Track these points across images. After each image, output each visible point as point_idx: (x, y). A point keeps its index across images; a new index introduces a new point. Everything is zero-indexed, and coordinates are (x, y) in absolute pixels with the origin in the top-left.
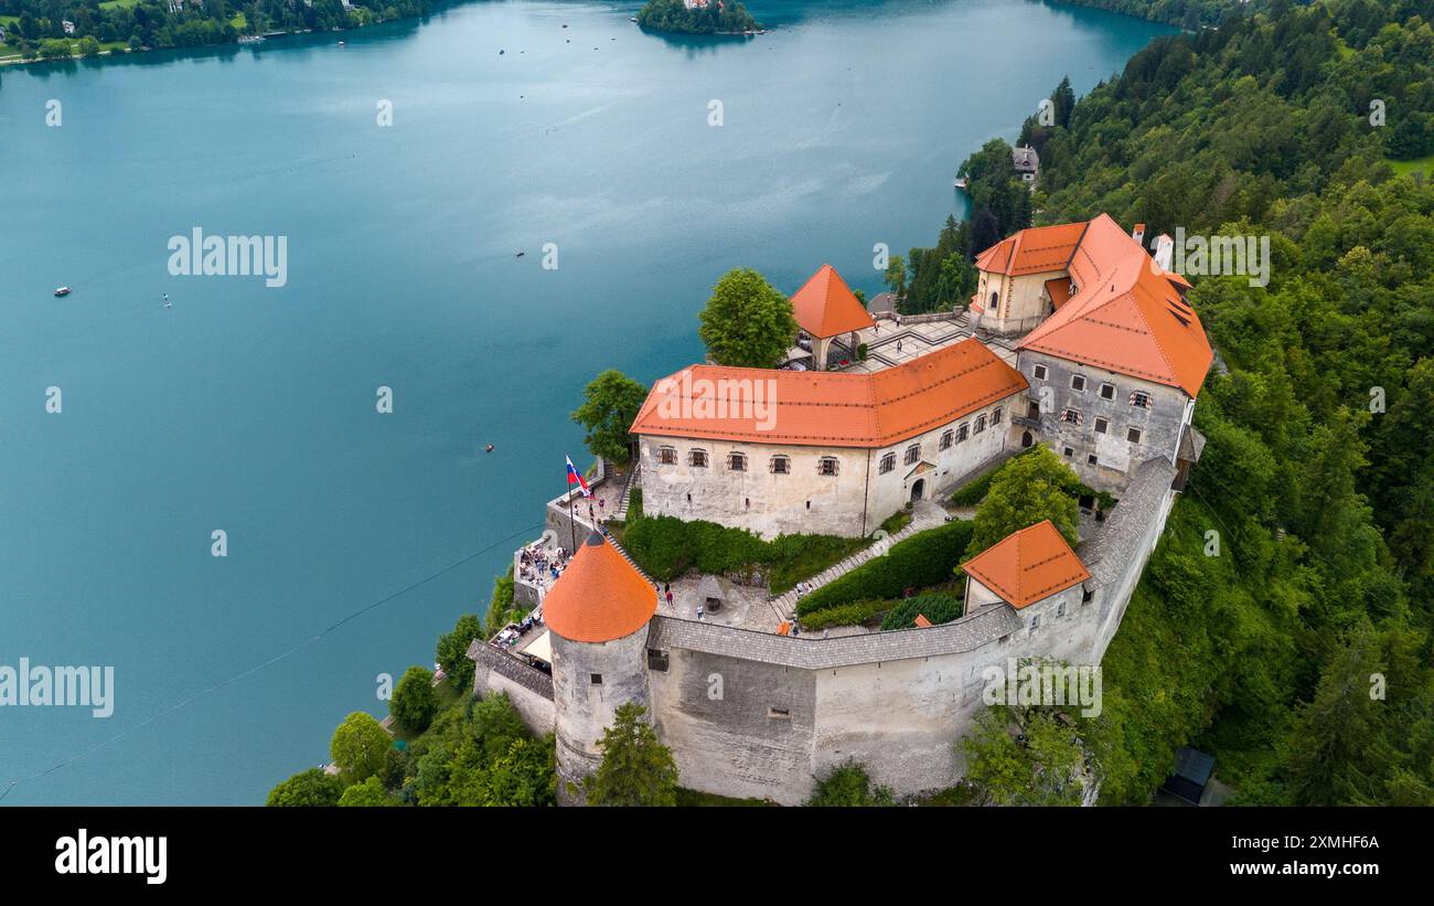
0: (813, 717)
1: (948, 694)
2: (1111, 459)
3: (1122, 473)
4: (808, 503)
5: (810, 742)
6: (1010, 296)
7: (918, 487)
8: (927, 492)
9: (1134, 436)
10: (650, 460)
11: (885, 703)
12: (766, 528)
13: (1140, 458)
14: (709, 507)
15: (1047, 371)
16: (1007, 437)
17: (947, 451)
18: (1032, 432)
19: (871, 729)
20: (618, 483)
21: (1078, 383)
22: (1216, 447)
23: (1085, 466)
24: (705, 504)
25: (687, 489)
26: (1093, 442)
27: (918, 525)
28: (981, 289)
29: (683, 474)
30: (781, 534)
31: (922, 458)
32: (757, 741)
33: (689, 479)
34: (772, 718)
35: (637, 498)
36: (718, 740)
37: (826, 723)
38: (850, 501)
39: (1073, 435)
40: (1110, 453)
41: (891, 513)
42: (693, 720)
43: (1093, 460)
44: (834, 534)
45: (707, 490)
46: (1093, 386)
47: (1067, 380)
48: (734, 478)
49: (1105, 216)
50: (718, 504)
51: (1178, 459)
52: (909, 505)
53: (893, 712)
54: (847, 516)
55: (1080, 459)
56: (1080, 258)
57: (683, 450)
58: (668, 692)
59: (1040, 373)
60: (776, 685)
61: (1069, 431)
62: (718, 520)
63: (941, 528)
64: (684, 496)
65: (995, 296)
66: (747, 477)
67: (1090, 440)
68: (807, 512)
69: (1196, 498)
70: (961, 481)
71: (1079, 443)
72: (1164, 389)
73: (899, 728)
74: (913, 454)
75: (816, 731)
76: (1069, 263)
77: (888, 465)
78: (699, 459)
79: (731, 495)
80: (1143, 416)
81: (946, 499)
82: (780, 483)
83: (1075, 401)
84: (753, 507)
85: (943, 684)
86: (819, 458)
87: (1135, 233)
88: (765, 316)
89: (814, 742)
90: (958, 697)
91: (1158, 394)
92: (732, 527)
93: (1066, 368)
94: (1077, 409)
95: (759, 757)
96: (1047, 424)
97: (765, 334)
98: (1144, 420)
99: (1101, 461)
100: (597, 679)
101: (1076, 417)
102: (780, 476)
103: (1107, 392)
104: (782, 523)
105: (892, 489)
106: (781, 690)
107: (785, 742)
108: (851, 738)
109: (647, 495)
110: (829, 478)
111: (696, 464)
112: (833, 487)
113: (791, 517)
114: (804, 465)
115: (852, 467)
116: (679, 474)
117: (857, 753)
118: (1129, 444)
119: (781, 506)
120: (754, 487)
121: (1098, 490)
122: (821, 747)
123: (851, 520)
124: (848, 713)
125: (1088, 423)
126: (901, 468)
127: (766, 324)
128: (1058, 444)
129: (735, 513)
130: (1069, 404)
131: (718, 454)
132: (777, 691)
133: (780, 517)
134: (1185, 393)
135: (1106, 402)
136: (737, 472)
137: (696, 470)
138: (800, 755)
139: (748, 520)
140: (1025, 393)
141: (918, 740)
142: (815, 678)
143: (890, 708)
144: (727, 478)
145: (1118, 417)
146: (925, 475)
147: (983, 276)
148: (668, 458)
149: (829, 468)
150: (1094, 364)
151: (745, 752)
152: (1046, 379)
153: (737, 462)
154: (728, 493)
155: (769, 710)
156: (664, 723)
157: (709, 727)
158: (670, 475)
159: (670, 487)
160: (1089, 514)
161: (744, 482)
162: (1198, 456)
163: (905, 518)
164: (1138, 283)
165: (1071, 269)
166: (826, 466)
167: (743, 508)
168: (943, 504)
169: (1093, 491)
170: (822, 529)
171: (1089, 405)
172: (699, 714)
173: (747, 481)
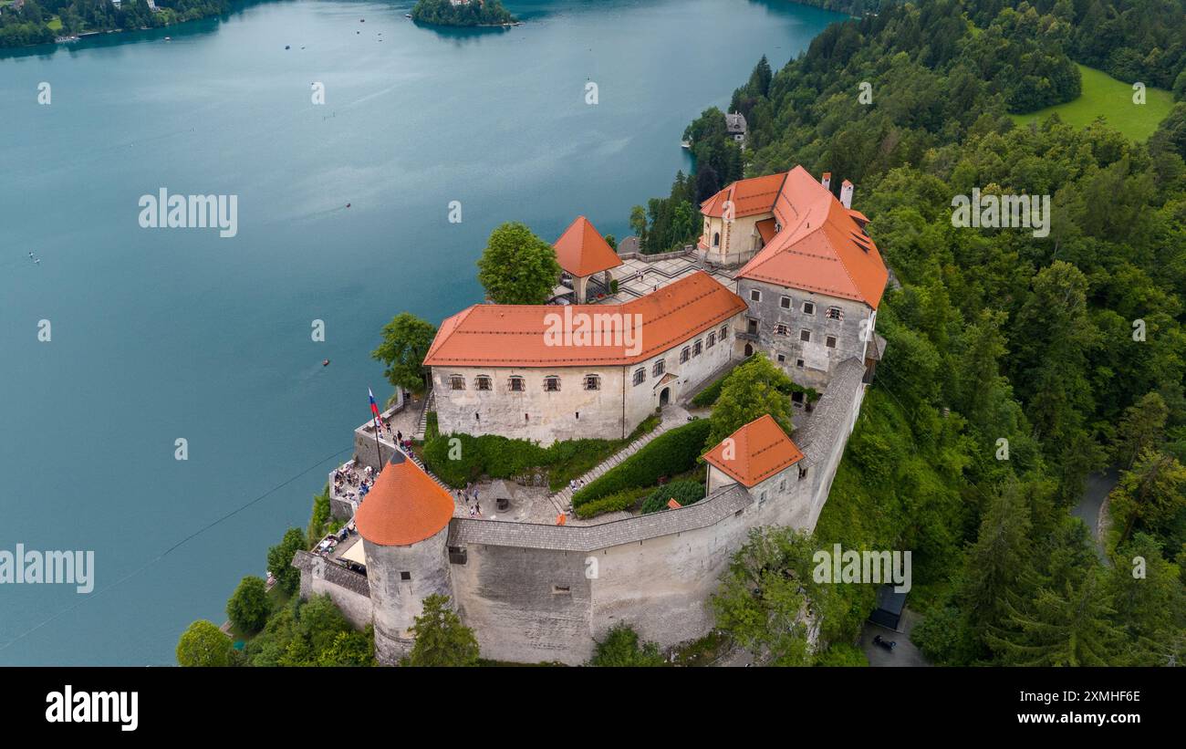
0: (589, 591)
1: (698, 561)
2: (814, 362)
3: (823, 372)
4: (577, 414)
5: (588, 611)
6: (728, 235)
7: (665, 394)
8: (672, 398)
9: (831, 342)
10: (442, 387)
11: (647, 574)
12: (543, 436)
13: (837, 360)
14: (495, 423)
15: (761, 294)
16: (733, 349)
17: (686, 363)
18: (752, 344)
19: (637, 595)
20: (416, 408)
21: (786, 303)
22: (894, 347)
23: (794, 369)
24: (491, 420)
25: (476, 409)
26: (800, 349)
27: (667, 425)
28: (706, 230)
29: (471, 397)
30: (556, 441)
31: (667, 371)
32: (545, 615)
33: (476, 401)
34: (556, 595)
35: (433, 420)
36: (512, 617)
37: (599, 596)
38: (610, 410)
39: (784, 345)
40: (813, 357)
41: (645, 417)
42: (489, 602)
43: (800, 363)
44: (599, 437)
45: (493, 409)
46: (797, 305)
47: (776, 300)
48: (514, 398)
49: (799, 168)
50: (503, 420)
51: (866, 359)
52: (659, 410)
53: (654, 580)
54: (609, 422)
55: (790, 363)
56: (782, 202)
57: (470, 377)
58: (468, 581)
59: (755, 296)
60: (558, 567)
61: (781, 342)
62: (503, 434)
63: (684, 426)
64: (473, 416)
65: (717, 235)
66: (526, 396)
67: (797, 347)
68: (576, 421)
69: (882, 388)
70: (699, 387)
71: (789, 351)
72: (852, 304)
73: (660, 593)
74: (659, 368)
75: (593, 601)
76: (773, 207)
77: (640, 378)
78: (483, 384)
79: (513, 412)
80: (838, 326)
81: (687, 403)
82: (553, 399)
83: (784, 317)
84: (532, 421)
85: (692, 553)
86: (584, 375)
87: (823, 180)
88: (533, 261)
89: (591, 611)
90: (706, 563)
91: (848, 308)
92: (515, 439)
93: (775, 291)
94: (786, 323)
95: (547, 628)
96: (763, 337)
97: (534, 276)
98: (838, 329)
99: (807, 364)
100: (406, 576)
101: (785, 330)
102: (553, 393)
103: (809, 309)
104: (557, 432)
105: (644, 398)
106: (563, 571)
107: (568, 613)
108: (622, 605)
109: (441, 417)
110: (593, 393)
111: (481, 388)
112: (597, 399)
113: (564, 426)
114: (572, 382)
115: (611, 381)
116: (467, 397)
117: (627, 616)
118: (827, 349)
119: (555, 417)
120: (531, 404)
121: (806, 387)
122: (598, 614)
123: (612, 425)
124: (619, 584)
125: (794, 334)
126: (651, 380)
127: (534, 267)
128: (773, 352)
129: (517, 427)
130: (780, 320)
131: (500, 379)
132: (559, 572)
133: (555, 427)
134: (869, 306)
135: (808, 317)
136: (516, 392)
137: (482, 392)
138: (581, 623)
139: (528, 431)
140: (744, 313)
141: (676, 601)
143: (652, 577)
144: (509, 398)
145: (818, 328)
146: (670, 384)
147: (707, 220)
148: (457, 384)
149: (592, 384)
150: (797, 287)
151: (535, 625)
152: (760, 301)
153: (516, 384)
154: (510, 411)
155: (553, 589)
156: (466, 607)
157: (504, 607)
158: (460, 399)
159: (461, 409)
160: (800, 406)
161: (523, 401)
162: (881, 355)
163: (656, 421)
164: (827, 220)
165: (775, 211)
166: (590, 383)
167: (524, 422)
168: (685, 406)
169: (803, 388)
170: (589, 434)
171: (795, 320)
172: (495, 597)
173: (525, 399)
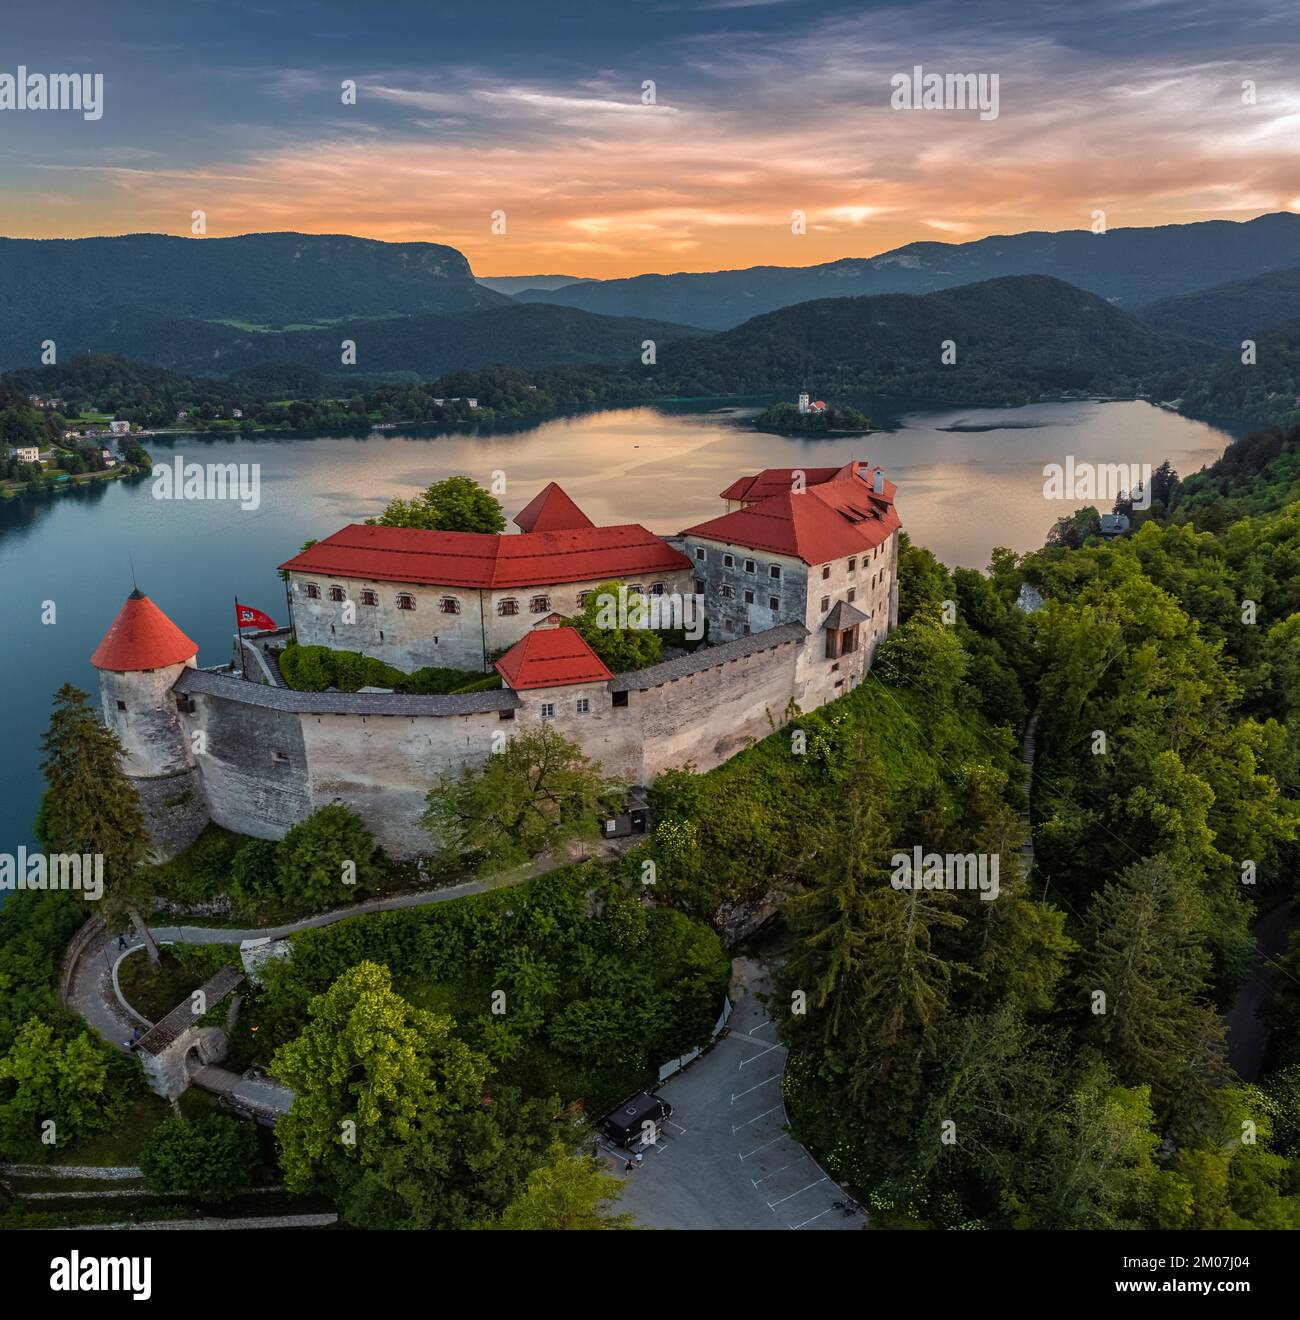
0: (305, 760)
2: (760, 629)
4: (436, 638)
5: (307, 784)
9: (774, 604)
10: (299, 594)
11: (378, 758)
12: (401, 658)
14: (351, 640)
19: (368, 781)
21: (729, 563)
24: (347, 634)
25: (331, 620)
26: (745, 613)
29: (326, 607)
31: (554, 610)
32: (269, 783)
33: (330, 611)
34: (276, 762)
36: (241, 781)
37: (318, 768)
38: (471, 637)
39: (730, 608)
40: (758, 620)
42: (221, 763)
43: (747, 629)
44: (462, 667)
46: (739, 562)
47: (720, 557)
48: (367, 613)
50: (358, 636)
51: (826, 628)
53: (387, 768)
54: (473, 652)
55: (737, 629)
57: (326, 586)
58: (198, 736)
59: (700, 554)
60: (274, 730)
61: (728, 604)
62: (359, 651)
64: (329, 627)
66: (379, 612)
67: (743, 610)
68: (436, 646)
71: (735, 615)
72: (790, 560)
73: (396, 786)
74: (541, 604)
75: (310, 774)
77: (509, 608)
78: (338, 597)
79: (367, 628)
80: (779, 585)
82: (407, 618)
83: (727, 577)
84: (387, 640)
85: (434, 746)
86: (441, 596)
89: (310, 785)
90: (456, 763)
91: (787, 565)
92: (372, 658)
94: (729, 584)
95: (272, 798)
96: (711, 599)
98: (780, 589)
99: (753, 629)
100: (121, 705)
101: (730, 591)
102: (406, 611)
103: (750, 568)
104: (414, 655)
105: (519, 632)
106: (278, 734)
107: (289, 784)
108: (348, 787)
109: (298, 625)
110: (453, 617)
111: (336, 601)
112: (456, 626)
113: (421, 650)
114: (427, 603)
115: (467, 603)
116: (323, 607)
117: (353, 802)
118: (772, 613)
119: (411, 639)
120: (385, 621)
122: (318, 790)
123: (476, 656)
124: (340, 761)
125: (739, 596)
126: (526, 615)
128: (720, 617)
129: (372, 644)
130: (724, 580)
131: (353, 592)
132: (275, 736)
133: (412, 650)
134: (803, 562)
135: (750, 576)
136: (370, 606)
138: (302, 797)
139: (383, 652)
142: (300, 723)
143: (384, 764)
144: (362, 612)
145: (761, 588)
148: (313, 592)
149: (450, 607)
151: (262, 794)
152: (705, 559)
153: (369, 598)
154: (364, 625)
155: (273, 754)
156: (202, 765)
157: (232, 770)
158: (315, 608)
159: (317, 618)
161: (376, 615)
166: (447, 605)
167: (378, 640)
170: (450, 664)
171: (737, 579)
172: (224, 757)
173: (379, 615)
